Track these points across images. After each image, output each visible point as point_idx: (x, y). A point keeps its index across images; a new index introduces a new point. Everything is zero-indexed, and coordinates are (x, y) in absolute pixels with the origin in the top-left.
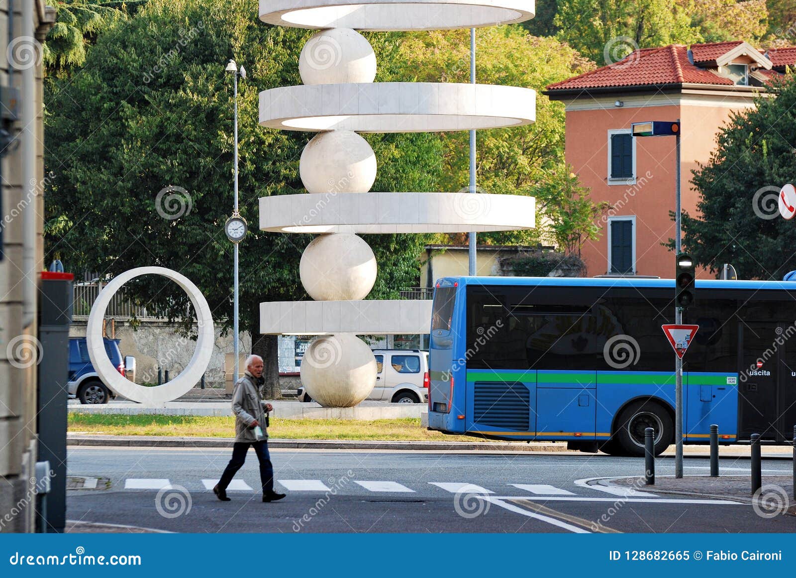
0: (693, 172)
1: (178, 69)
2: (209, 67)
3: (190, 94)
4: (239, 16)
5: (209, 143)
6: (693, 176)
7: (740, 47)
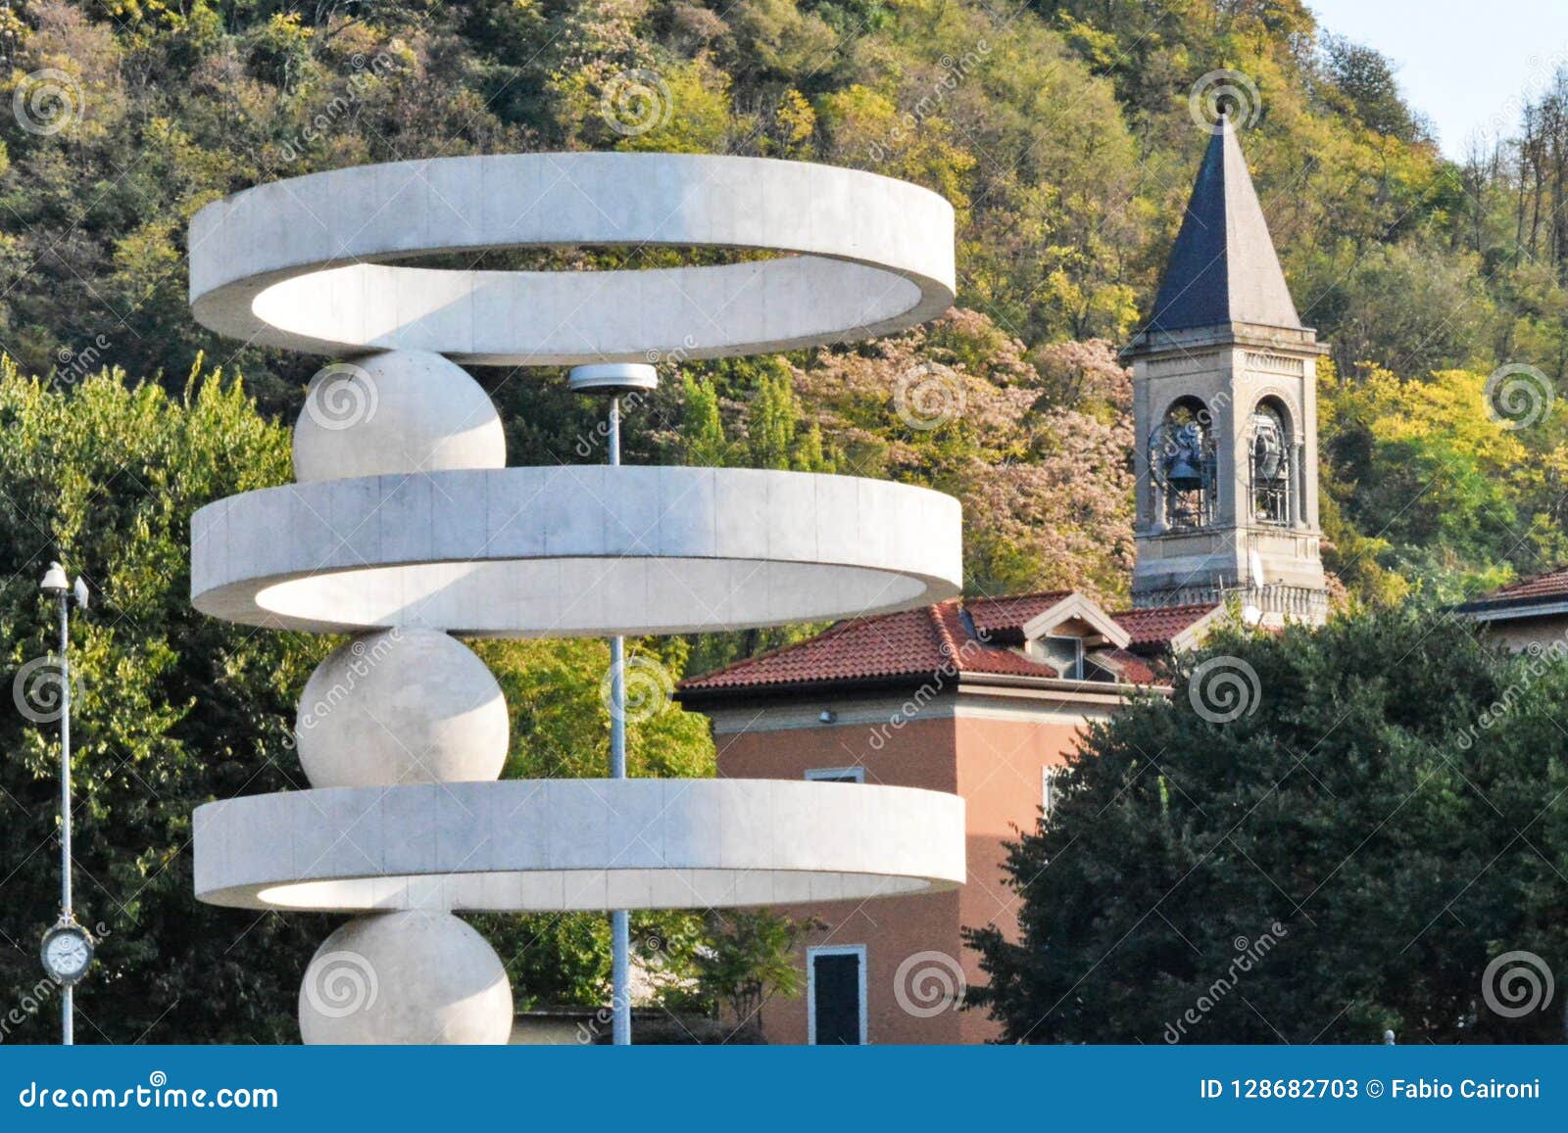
0: (1008, 846)
4: (70, 470)
6: (1009, 853)
7: (1068, 601)
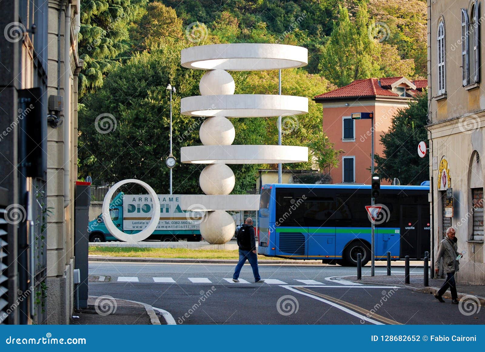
0: (381, 136)
1: (145, 89)
2: (159, 87)
3: (150, 100)
4: (173, 64)
5: (159, 123)
6: (381, 138)
7: (402, 79)
